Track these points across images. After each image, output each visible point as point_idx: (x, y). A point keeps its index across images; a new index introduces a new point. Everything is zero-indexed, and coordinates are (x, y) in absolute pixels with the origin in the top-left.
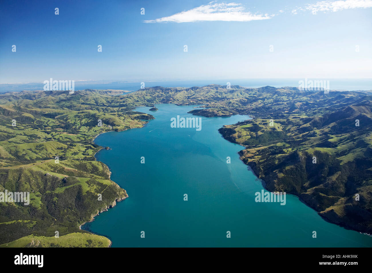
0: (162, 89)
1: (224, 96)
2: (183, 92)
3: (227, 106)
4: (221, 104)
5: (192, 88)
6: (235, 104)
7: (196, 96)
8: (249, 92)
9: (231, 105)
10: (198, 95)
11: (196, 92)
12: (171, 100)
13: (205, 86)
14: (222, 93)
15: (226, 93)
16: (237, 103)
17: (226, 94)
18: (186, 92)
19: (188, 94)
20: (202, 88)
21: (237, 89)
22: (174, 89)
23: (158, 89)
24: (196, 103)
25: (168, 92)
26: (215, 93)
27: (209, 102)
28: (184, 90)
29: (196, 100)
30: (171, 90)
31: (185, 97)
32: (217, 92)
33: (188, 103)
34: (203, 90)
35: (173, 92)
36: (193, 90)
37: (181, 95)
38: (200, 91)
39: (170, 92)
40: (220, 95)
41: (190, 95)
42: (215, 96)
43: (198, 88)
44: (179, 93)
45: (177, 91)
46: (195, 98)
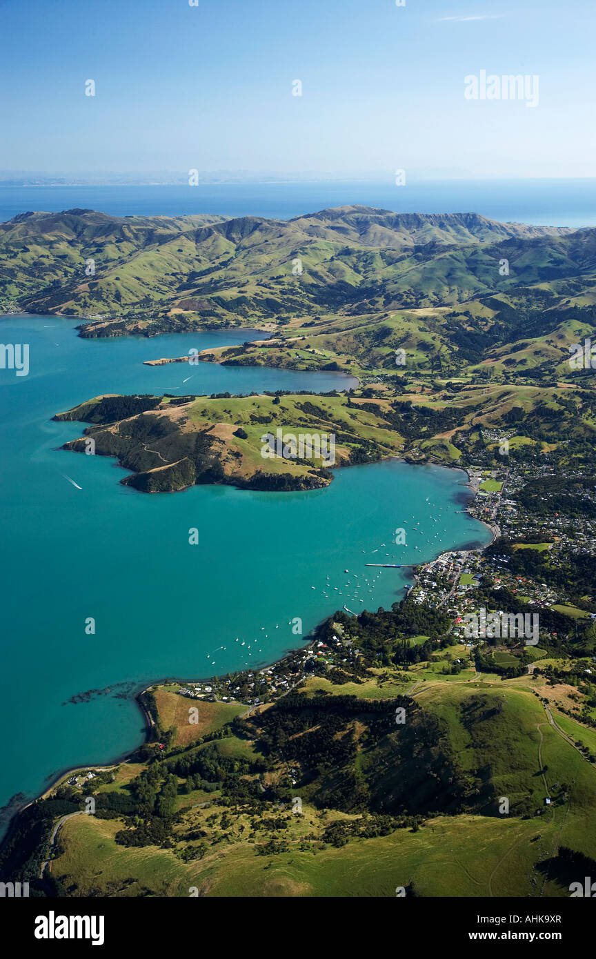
0: (79, 229)
1: (379, 277)
2: (174, 246)
3: (361, 357)
4: (328, 345)
5: (229, 228)
6: (410, 346)
7: (232, 273)
8: (519, 256)
9: (386, 351)
10: (242, 265)
11: (245, 248)
12: (75, 297)
13: (306, 217)
14: (372, 257)
15: (391, 261)
16: (427, 337)
17: (390, 269)
18: (192, 244)
19: (196, 259)
20: (284, 225)
21: (466, 231)
22: (138, 230)
23: (61, 224)
24: (198, 319)
25: (102, 245)
26: (332, 259)
27: (277, 318)
28: (183, 237)
29: (209, 301)
30: (123, 235)
31: (174, 274)
32: (347, 252)
33: (151, 322)
34: (281, 236)
35: (130, 244)
36: (234, 236)
37: (152, 265)
38: (266, 241)
39: (111, 242)
40: (359, 272)
41: (206, 265)
42: (325, 278)
43: (261, 224)
44: (151, 255)
45: (152, 238)
46: (215, 286)
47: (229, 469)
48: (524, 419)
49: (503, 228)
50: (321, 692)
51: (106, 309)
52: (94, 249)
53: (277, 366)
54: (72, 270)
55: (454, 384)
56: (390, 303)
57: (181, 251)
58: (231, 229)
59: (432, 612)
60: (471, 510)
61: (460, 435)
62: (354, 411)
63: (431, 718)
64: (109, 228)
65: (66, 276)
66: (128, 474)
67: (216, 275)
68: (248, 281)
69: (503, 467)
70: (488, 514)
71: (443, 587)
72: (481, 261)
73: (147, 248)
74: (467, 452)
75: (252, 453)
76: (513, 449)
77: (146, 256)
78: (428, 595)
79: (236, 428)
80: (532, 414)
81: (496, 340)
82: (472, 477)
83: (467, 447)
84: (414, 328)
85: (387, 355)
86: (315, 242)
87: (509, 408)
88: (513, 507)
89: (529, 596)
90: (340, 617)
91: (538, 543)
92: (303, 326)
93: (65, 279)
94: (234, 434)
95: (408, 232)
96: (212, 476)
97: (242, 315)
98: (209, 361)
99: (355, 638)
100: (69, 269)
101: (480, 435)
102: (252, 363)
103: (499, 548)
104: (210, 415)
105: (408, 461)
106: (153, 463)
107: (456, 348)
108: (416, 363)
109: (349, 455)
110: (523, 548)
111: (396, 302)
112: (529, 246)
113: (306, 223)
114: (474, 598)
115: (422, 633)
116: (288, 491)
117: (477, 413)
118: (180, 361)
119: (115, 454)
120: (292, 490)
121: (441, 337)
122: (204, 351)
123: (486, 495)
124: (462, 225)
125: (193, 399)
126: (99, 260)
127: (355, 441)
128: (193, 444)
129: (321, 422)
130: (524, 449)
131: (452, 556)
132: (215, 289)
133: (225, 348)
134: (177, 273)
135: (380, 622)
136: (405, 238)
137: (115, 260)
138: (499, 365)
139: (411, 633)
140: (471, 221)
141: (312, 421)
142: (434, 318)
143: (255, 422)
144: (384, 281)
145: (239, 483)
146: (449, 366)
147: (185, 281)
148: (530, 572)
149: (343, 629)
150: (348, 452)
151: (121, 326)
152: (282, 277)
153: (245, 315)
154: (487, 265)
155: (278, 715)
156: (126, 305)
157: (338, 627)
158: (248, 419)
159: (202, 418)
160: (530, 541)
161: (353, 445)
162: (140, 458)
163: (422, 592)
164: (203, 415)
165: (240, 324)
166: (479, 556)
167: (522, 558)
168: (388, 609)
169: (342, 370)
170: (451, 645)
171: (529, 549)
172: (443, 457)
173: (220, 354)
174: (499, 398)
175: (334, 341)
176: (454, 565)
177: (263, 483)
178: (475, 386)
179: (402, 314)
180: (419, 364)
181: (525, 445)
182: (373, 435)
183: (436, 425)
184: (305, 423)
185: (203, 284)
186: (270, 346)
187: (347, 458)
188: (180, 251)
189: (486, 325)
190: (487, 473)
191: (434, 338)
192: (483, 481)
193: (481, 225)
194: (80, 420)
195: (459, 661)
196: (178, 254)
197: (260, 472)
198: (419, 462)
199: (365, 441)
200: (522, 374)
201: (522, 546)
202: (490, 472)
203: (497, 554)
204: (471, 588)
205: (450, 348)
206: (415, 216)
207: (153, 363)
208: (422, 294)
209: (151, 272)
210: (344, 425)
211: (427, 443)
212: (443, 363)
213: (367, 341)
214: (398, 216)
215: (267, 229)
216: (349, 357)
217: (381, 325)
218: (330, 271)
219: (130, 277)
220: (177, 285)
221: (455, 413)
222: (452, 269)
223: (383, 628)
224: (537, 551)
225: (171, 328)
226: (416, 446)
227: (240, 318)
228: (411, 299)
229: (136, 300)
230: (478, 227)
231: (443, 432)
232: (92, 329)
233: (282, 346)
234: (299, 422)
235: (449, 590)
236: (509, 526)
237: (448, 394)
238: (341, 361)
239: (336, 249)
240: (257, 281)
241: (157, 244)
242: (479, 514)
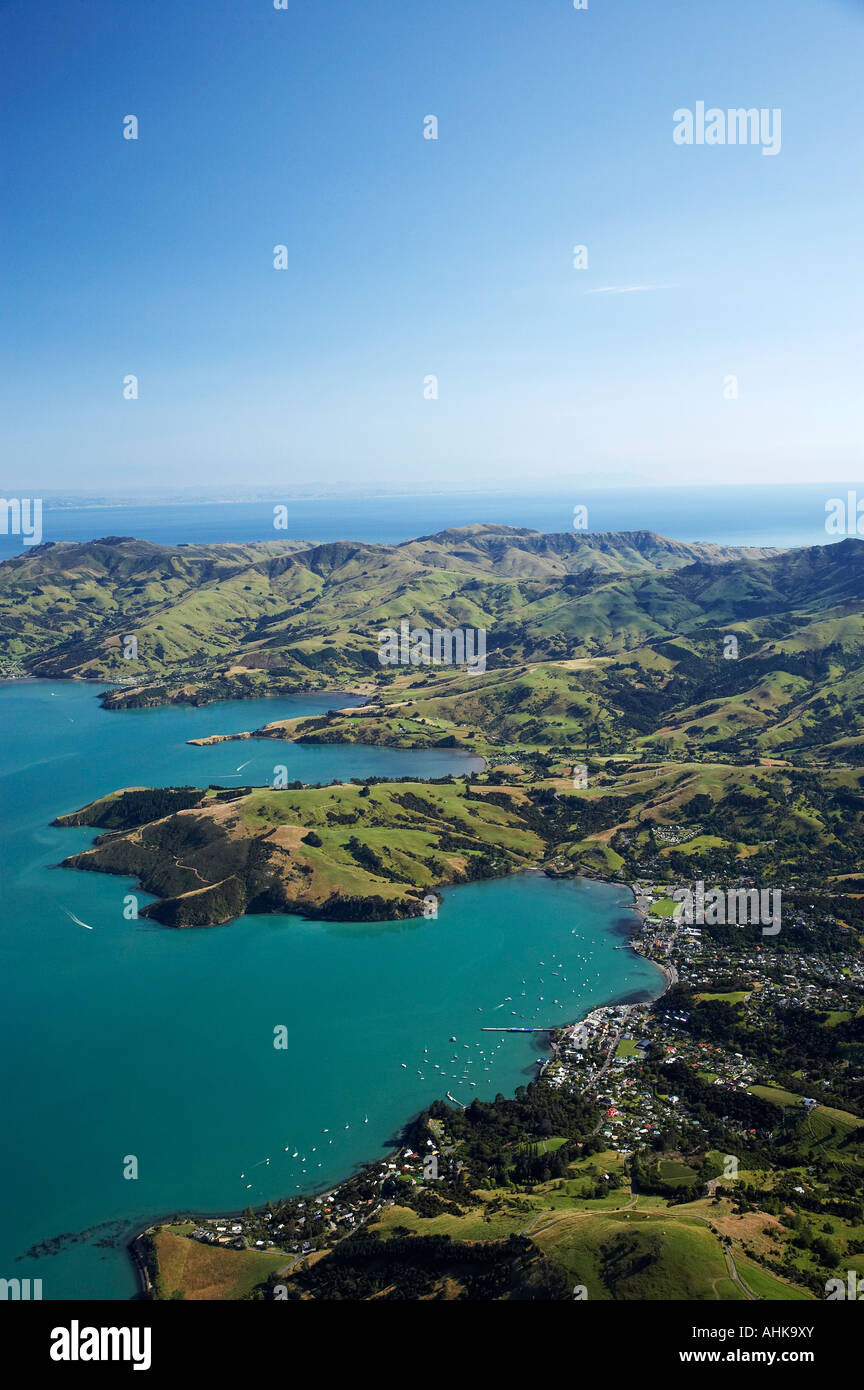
0: (113, 564)
1: (517, 618)
2: (239, 582)
3: (490, 728)
4: (444, 712)
5: (315, 558)
6: (558, 712)
7: (316, 617)
8: (707, 586)
9: (524, 718)
10: (331, 606)
11: (336, 583)
12: (101, 654)
13: (422, 540)
14: (508, 592)
15: (533, 597)
16: (580, 699)
17: (533, 606)
18: (265, 580)
19: (270, 600)
20: (390, 552)
21: (637, 554)
22: (191, 562)
23: (89, 557)
24: (266, 679)
25: (143, 583)
26: (453, 595)
27: (377, 677)
28: (253, 571)
29: (282, 654)
30: (172, 569)
31: (238, 620)
32: (473, 585)
33: (201, 685)
34: (384, 566)
35: (180, 581)
36: (321, 567)
37: (208, 609)
38: (365, 573)
39: (154, 580)
40: (490, 612)
41: (280, 609)
42: (444, 620)
43: (358, 550)
44: (208, 595)
45: (211, 573)
46: (294, 634)
47: (294, 891)
48: (712, 811)
49: (687, 550)
50: (401, 1230)
51: (143, 669)
52: (131, 589)
53: (372, 743)
54: (100, 618)
55: (617, 763)
56: (532, 653)
57: (249, 589)
58: (318, 558)
59: (574, 1101)
60: (636, 944)
61: (623, 835)
62: (474, 804)
63: (556, 1270)
64: (155, 561)
65: (91, 625)
66: (152, 900)
67: (294, 621)
68: (338, 628)
69: (683, 880)
70: (660, 950)
71: (592, 1060)
72: (656, 594)
73: (203, 586)
74: (632, 860)
75: (326, 868)
76: (697, 853)
77: (201, 597)
78: (570, 1073)
79: (305, 832)
80: (722, 804)
81: (676, 700)
82: (640, 895)
83: (632, 852)
84: (562, 686)
85: (525, 725)
86: (431, 573)
87: (690, 796)
88: (697, 938)
89: (715, 1072)
90: (439, 1111)
91: (729, 992)
92: (411, 687)
93: (90, 630)
94: (303, 840)
95: (558, 557)
96: (269, 902)
97: (327, 673)
98: (278, 737)
99: (459, 1143)
100: (96, 617)
101: (651, 835)
102: (338, 739)
103: (674, 999)
104: (271, 813)
105: (549, 874)
106: (187, 883)
107: (621, 713)
108: (565, 734)
109: (466, 867)
110: (708, 1000)
111: (541, 652)
112: (720, 573)
113: (420, 548)
114: (637, 1077)
115: (557, 1133)
116: (377, 921)
117: (647, 803)
118: (238, 738)
119: (135, 872)
120: (382, 920)
121: (600, 698)
122: (273, 724)
123: (658, 921)
124: (631, 547)
125: (248, 791)
126: (138, 603)
127: (475, 846)
128: (243, 857)
129: (426, 821)
130: (711, 854)
131: (607, 1014)
132: (293, 639)
133: (301, 719)
134: (242, 619)
135: (497, 1117)
136: (556, 566)
137: (158, 603)
138: (679, 735)
139: (540, 1133)
140: (643, 542)
141: (414, 819)
142: (590, 673)
143: (333, 823)
144: (524, 623)
145: (307, 911)
146: (610, 738)
147: (253, 629)
148: (718, 1035)
149: (442, 1129)
150: (465, 863)
151: (161, 692)
152: (385, 620)
153: (332, 673)
154: (664, 599)
155: (335, 1269)
156: (170, 662)
157: (435, 1125)
158: (323, 818)
159: (259, 819)
160: (718, 989)
161: (472, 852)
162: (169, 878)
163: (561, 1069)
164: (261, 815)
165: (325, 686)
166: (647, 1013)
167: (707, 1015)
168: (510, 1096)
169: (463, 746)
170: (598, 1151)
171: (716, 1001)
172: (598, 866)
173: (295, 728)
174: (678, 782)
175: (452, 706)
176: (610, 1027)
177: (341, 910)
178: (645, 765)
179: (545, 668)
180: (569, 737)
181: (714, 848)
182: (500, 837)
183: (590, 822)
184: (404, 823)
185: (278, 633)
186: (364, 715)
187: (462, 871)
188: (247, 588)
189: (661, 680)
190: (661, 889)
191: (589, 700)
192: (655, 902)
193: (657, 547)
194: (91, 825)
195: (607, 1177)
196: (246, 594)
197: (336, 894)
198: (564, 876)
199: (489, 847)
200: (711, 747)
201: (707, 997)
202: (664, 887)
203: (671, 1009)
204: (633, 1061)
205: (613, 713)
206: (568, 537)
207: (200, 741)
208: (575, 640)
209: (206, 617)
210: (460, 825)
211: (577, 848)
212: (603, 734)
213: (498, 705)
214: (544, 537)
215: (365, 557)
216: (472, 729)
217: (517, 683)
218: (451, 611)
219: (177, 625)
220: (242, 635)
221: (616, 804)
222: (616, 605)
223: (501, 1127)
224: (728, 1003)
225: (229, 694)
226: (561, 853)
227: (326, 677)
228: (560, 647)
229: (185, 656)
230: (653, 549)
231: (598, 832)
232: (120, 696)
233: (380, 714)
234: (395, 821)
235: (600, 1066)
236: (690, 966)
237: (608, 778)
238: (460, 734)
239: (459, 582)
240: (351, 626)
241: (217, 580)
242: (648, 950)
